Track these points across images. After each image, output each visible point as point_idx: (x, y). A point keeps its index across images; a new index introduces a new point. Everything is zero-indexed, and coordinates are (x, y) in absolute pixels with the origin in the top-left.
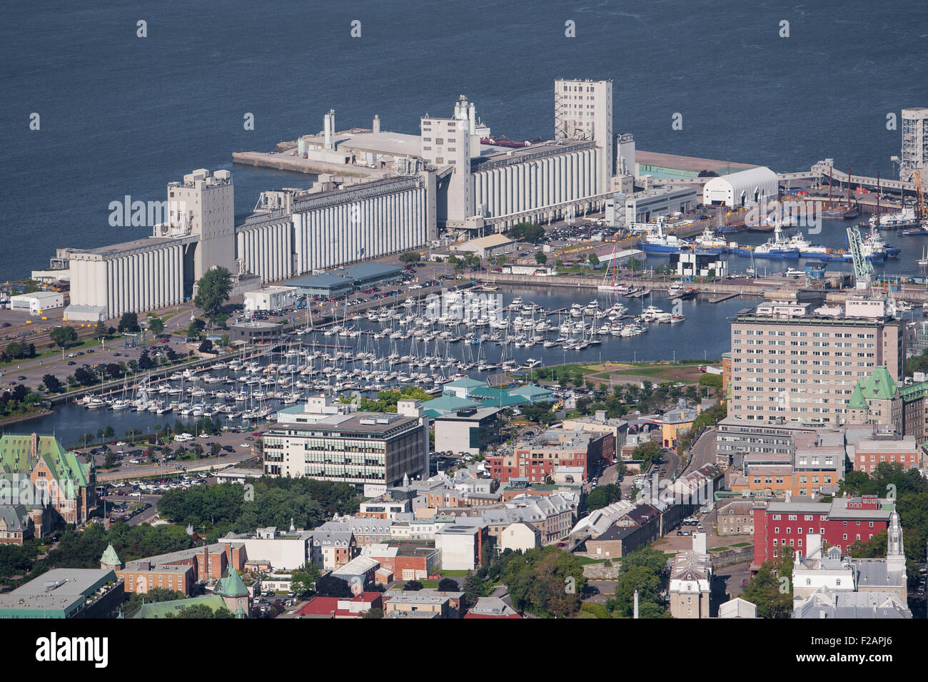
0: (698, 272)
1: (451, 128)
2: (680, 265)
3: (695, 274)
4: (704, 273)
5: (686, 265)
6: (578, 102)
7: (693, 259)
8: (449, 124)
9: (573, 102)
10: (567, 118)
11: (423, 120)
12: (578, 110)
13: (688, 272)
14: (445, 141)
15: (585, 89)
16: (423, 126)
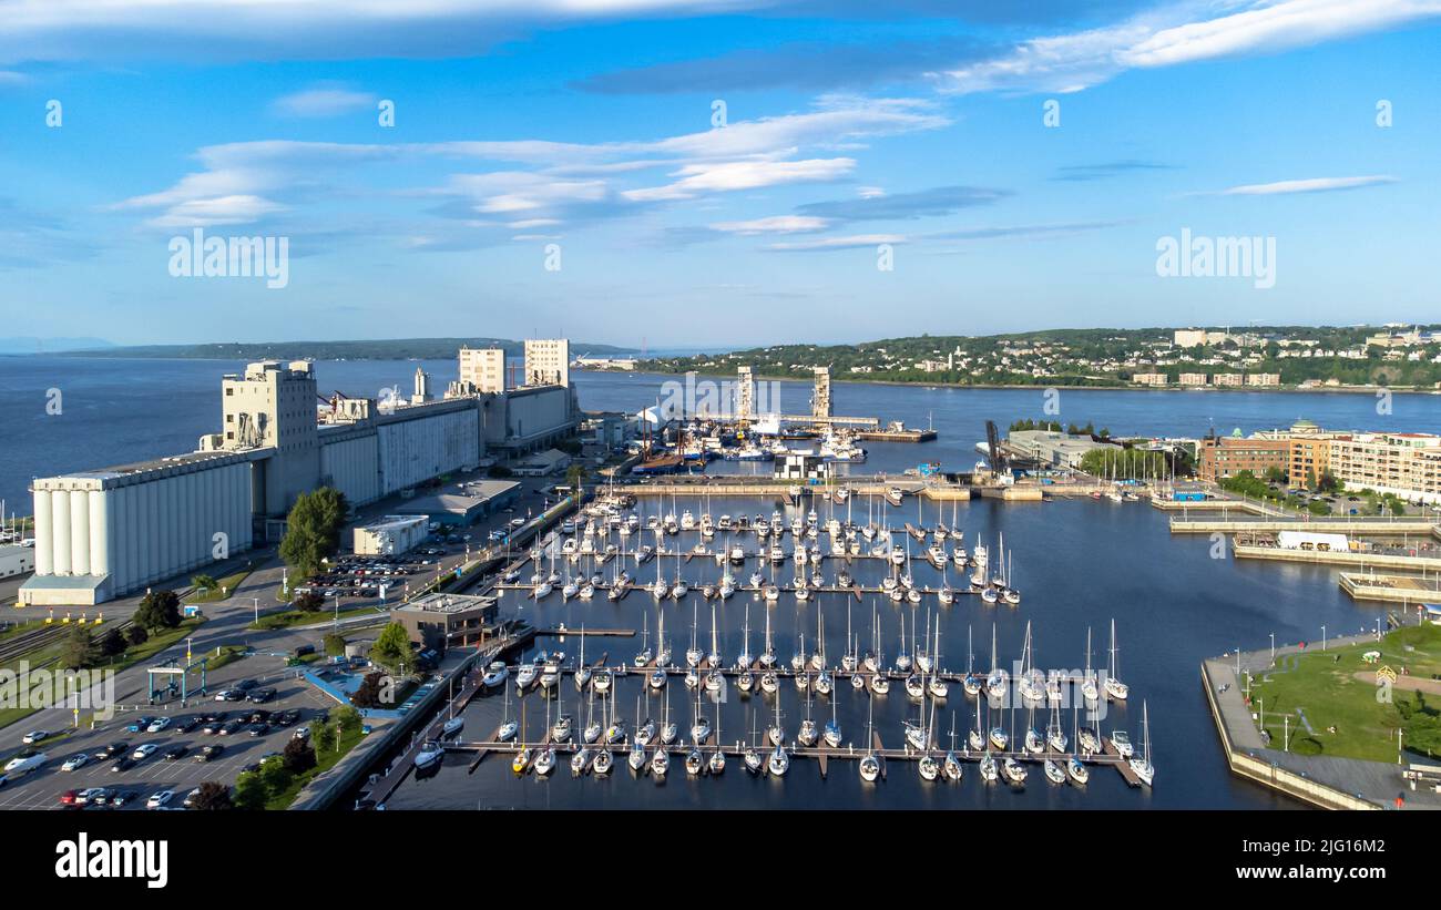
0: (806, 475)
1: (490, 357)
2: (786, 468)
3: (802, 476)
4: (813, 475)
5: (795, 468)
6: (544, 356)
7: (801, 462)
8: (488, 354)
9: (540, 356)
10: (534, 368)
11: (461, 351)
12: (544, 361)
13: (795, 475)
14: (485, 369)
15: (549, 346)
16: (462, 356)
